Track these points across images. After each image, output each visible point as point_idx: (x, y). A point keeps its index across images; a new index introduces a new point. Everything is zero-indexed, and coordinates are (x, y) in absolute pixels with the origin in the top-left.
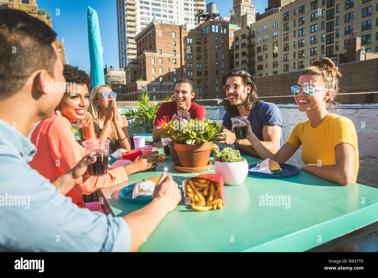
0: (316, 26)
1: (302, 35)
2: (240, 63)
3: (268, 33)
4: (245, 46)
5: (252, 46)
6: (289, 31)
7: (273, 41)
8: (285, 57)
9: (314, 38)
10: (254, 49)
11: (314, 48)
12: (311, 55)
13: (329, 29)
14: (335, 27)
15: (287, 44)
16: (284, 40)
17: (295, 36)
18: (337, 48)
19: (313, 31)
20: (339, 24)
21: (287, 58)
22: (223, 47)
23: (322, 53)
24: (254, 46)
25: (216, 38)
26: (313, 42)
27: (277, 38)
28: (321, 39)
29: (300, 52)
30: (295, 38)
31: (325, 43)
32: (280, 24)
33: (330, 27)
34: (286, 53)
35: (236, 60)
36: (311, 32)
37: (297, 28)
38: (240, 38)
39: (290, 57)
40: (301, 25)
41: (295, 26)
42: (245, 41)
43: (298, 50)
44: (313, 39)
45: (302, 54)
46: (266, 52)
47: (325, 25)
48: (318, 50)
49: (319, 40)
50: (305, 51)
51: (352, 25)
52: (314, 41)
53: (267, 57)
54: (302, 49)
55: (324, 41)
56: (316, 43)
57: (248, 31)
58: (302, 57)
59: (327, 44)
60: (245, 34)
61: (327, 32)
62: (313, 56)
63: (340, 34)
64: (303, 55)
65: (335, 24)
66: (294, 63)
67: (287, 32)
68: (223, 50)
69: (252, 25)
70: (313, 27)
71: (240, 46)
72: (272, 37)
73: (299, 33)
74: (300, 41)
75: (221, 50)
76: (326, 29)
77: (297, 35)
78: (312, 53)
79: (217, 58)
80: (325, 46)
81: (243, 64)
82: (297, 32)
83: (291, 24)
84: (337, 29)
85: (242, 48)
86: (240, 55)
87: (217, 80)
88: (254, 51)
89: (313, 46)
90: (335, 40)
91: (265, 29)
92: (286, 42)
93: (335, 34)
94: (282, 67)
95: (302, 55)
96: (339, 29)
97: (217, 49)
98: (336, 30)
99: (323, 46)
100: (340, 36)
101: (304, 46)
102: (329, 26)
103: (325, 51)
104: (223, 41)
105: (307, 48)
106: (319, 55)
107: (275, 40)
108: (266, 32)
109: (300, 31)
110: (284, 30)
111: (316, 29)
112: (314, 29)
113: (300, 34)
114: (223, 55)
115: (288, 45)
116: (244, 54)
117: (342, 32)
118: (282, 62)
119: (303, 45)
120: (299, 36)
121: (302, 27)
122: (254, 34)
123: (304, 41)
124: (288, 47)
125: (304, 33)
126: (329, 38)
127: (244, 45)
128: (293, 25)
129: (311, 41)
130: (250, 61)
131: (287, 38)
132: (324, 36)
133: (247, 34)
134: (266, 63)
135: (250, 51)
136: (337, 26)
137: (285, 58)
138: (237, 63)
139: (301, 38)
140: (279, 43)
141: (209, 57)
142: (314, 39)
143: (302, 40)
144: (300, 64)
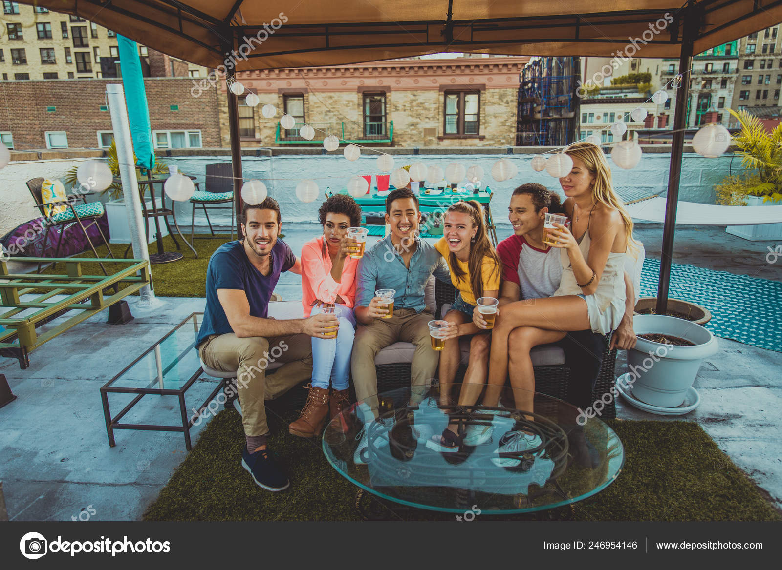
31: (66, 18)
62: (45, 41)
66: (1, 50)
80: (70, 25)
99: (63, 24)
103: (70, 36)
106: (58, 42)
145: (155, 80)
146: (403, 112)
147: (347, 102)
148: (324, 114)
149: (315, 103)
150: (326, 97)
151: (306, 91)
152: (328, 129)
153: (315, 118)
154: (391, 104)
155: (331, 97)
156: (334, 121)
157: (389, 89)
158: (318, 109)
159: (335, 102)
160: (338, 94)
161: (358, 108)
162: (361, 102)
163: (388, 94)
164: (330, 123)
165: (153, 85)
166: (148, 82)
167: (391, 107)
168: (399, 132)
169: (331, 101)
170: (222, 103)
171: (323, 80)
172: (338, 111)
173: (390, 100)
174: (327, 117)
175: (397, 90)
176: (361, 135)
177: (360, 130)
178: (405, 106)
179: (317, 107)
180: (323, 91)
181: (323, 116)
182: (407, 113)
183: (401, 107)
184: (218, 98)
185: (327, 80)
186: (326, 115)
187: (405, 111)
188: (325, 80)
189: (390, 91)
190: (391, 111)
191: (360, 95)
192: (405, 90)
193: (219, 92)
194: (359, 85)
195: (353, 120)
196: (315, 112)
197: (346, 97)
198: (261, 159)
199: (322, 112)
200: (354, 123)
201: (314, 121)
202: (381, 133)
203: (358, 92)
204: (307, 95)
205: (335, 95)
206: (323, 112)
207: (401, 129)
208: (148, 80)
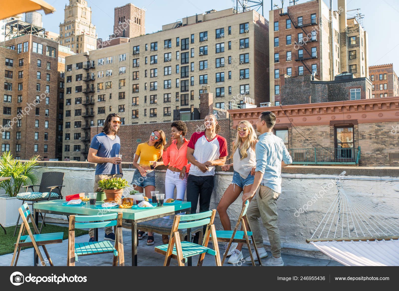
0: (170, 69)
1: (154, 76)
2: (73, 101)
3: (113, 67)
4: (81, 79)
5: (91, 80)
6: (139, 69)
7: (118, 78)
8: (134, 100)
9: (168, 82)
10: (93, 85)
11: (168, 94)
12: (165, 102)
13: (183, 75)
14: (190, 73)
15: (136, 85)
16: (133, 79)
17: (146, 76)
18: (192, 98)
19: (166, 73)
20: (193, 71)
21: (136, 101)
22: (48, 76)
23: (177, 101)
24: (93, 80)
25: (39, 62)
26: (166, 87)
27: (124, 75)
28: (175, 85)
29: (152, 97)
30: (146, 78)
31: (179, 90)
32: (128, 58)
33: (184, 73)
34: (135, 95)
35: (66, 97)
36: (165, 75)
37: (149, 67)
38: (74, 66)
39: (140, 101)
40: (153, 64)
41: (146, 64)
42: (82, 71)
43: (149, 94)
44: (166, 83)
45: (154, 99)
46: (110, 91)
47: (180, 69)
48: (173, 97)
49: (173, 85)
50: (158, 96)
51: (207, 75)
52: (168, 86)
53: (111, 97)
54: (154, 93)
55: (178, 87)
56: (170, 88)
57: (86, 59)
58: (154, 103)
59: (182, 91)
60: (82, 63)
61: (182, 77)
62: (167, 103)
63: (194, 82)
64: (156, 100)
65: (190, 70)
66: (145, 110)
67: (136, 70)
68: (48, 79)
69: (93, 53)
70: (166, 69)
71: (74, 78)
72: (119, 72)
73: (151, 74)
74: (152, 84)
75: (45, 80)
76: (180, 73)
77: (149, 75)
78: (166, 100)
79: (37, 90)
80: (180, 94)
81: (78, 103)
82: (148, 72)
83: (141, 61)
84: (192, 75)
85: (77, 80)
86: (74, 90)
87: (37, 122)
88: (93, 88)
89: (167, 91)
90: (190, 88)
91: (109, 61)
92: (136, 82)
93: (190, 81)
94: (131, 114)
95: (154, 101)
96: (193, 76)
97: (39, 77)
98: (191, 77)
99: (177, 93)
100: (194, 84)
101: (157, 90)
102: (183, 71)
103: (180, 100)
104: (48, 68)
105: (160, 93)
106: (173, 103)
107: (121, 77)
108: (110, 65)
109: (152, 71)
110: (133, 67)
111: (170, 73)
112: (168, 71)
113: (152, 76)
114: (48, 87)
115: (138, 86)
116: (79, 89)
117: (196, 80)
118: (130, 107)
119: (155, 89)
120: (151, 77)
121: (154, 66)
122: (94, 65)
123: (156, 84)
124: (137, 88)
125: (156, 75)
126: (183, 85)
127: (79, 77)
128: (145, 62)
129: (164, 85)
130: (87, 100)
131: (136, 78)
132: (178, 81)
133: (85, 64)
134: (110, 105)
135: (88, 86)
136: (192, 73)
137: (134, 102)
138: (69, 101)
139: (153, 80)
140: (127, 81)
141: (25, 87)
142: (168, 84)
143: (154, 82)
144: (152, 112)
145: (194, 122)
146: (368, 140)
147: (321, 133)
148: (303, 142)
149: (297, 134)
150: (305, 130)
151: (291, 125)
152: (306, 153)
153: (296, 145)
154: (358, 134)
155: (309, 130)
156: (310, 147)
157: (356, 122)
158: (299, 138)
159: (312, 133)
160: (314, 127)
161: (331, 137)
162: (333, 132)
163: (355, 126)
164: (308, 149)
165: (193, 125)
166: (190, 123)
167: (358, 136)
168: (366, 156)
169: (308, 133)
170: (232, 135)
171: (303, 117)
172: (314, 140)
173: (357, 130)
174: (306, 144)
175: (364, 122)
176: (333, 158)
177: (332, 154)
178: (370, 135)
179: (298, 137)
180: (302, 125)
181: (302, 143)
182: (373, 140)
183: (367, 136)
184: (230, 132)
185: (306, 117)
186: (305, 142)
187: (371, 138)
188: (304, 117)
189: (357, 124)
190: (358, 140)
191: (332, 127)
192: (370, 122)
193: (231, 128)
194: (332, 120)
195: (326, 146)
196: (297, 141)
197: (320, 129)
198: (90, 170)
199: (301, 140)
200: (327, 149)
201: (295, 147)
202: (350, 157)
203: (331, 125)
204: (291, 128)
205: (312, 128)
206: (303, 140)
207: (368, 154)
208: (191, 122)
